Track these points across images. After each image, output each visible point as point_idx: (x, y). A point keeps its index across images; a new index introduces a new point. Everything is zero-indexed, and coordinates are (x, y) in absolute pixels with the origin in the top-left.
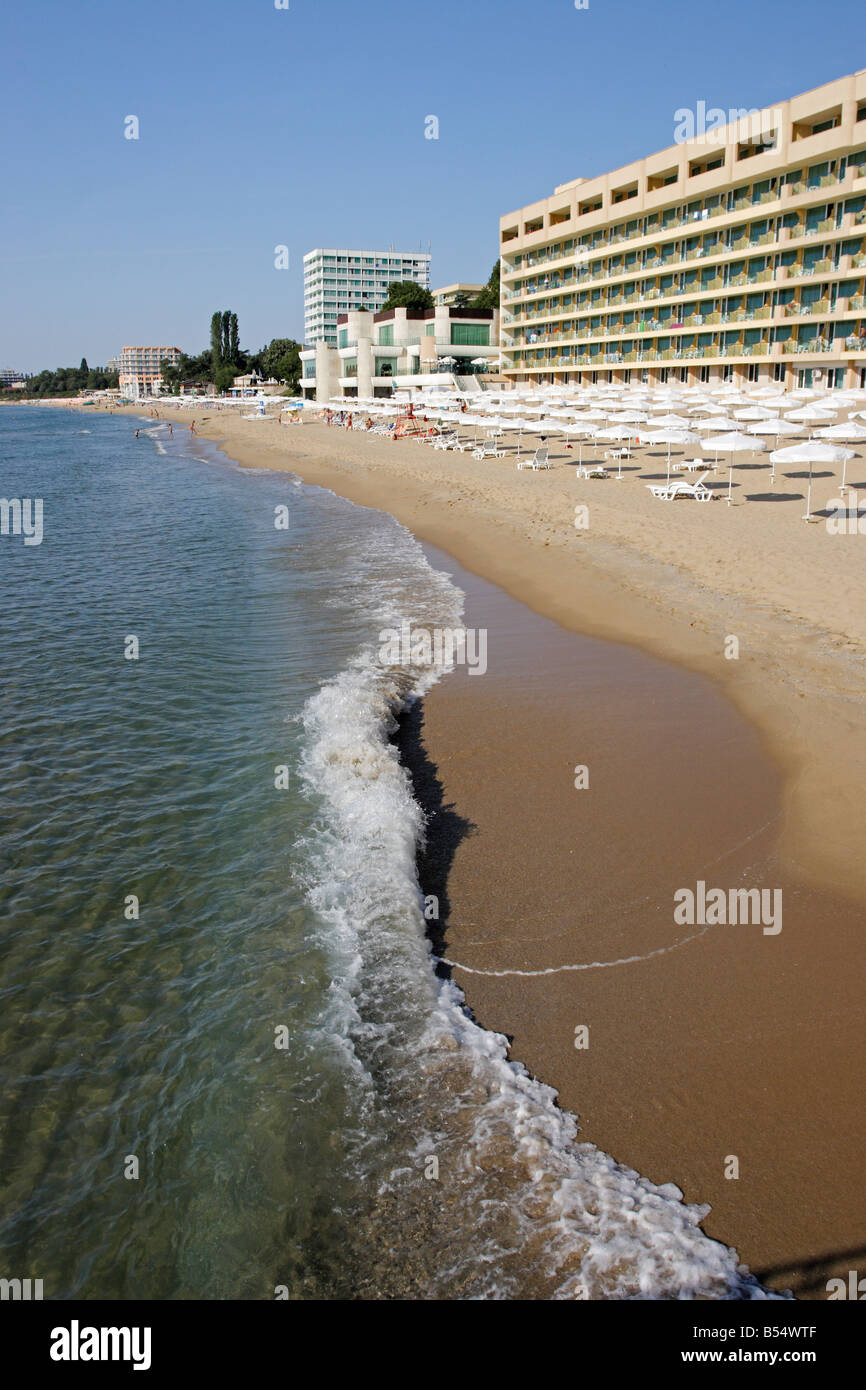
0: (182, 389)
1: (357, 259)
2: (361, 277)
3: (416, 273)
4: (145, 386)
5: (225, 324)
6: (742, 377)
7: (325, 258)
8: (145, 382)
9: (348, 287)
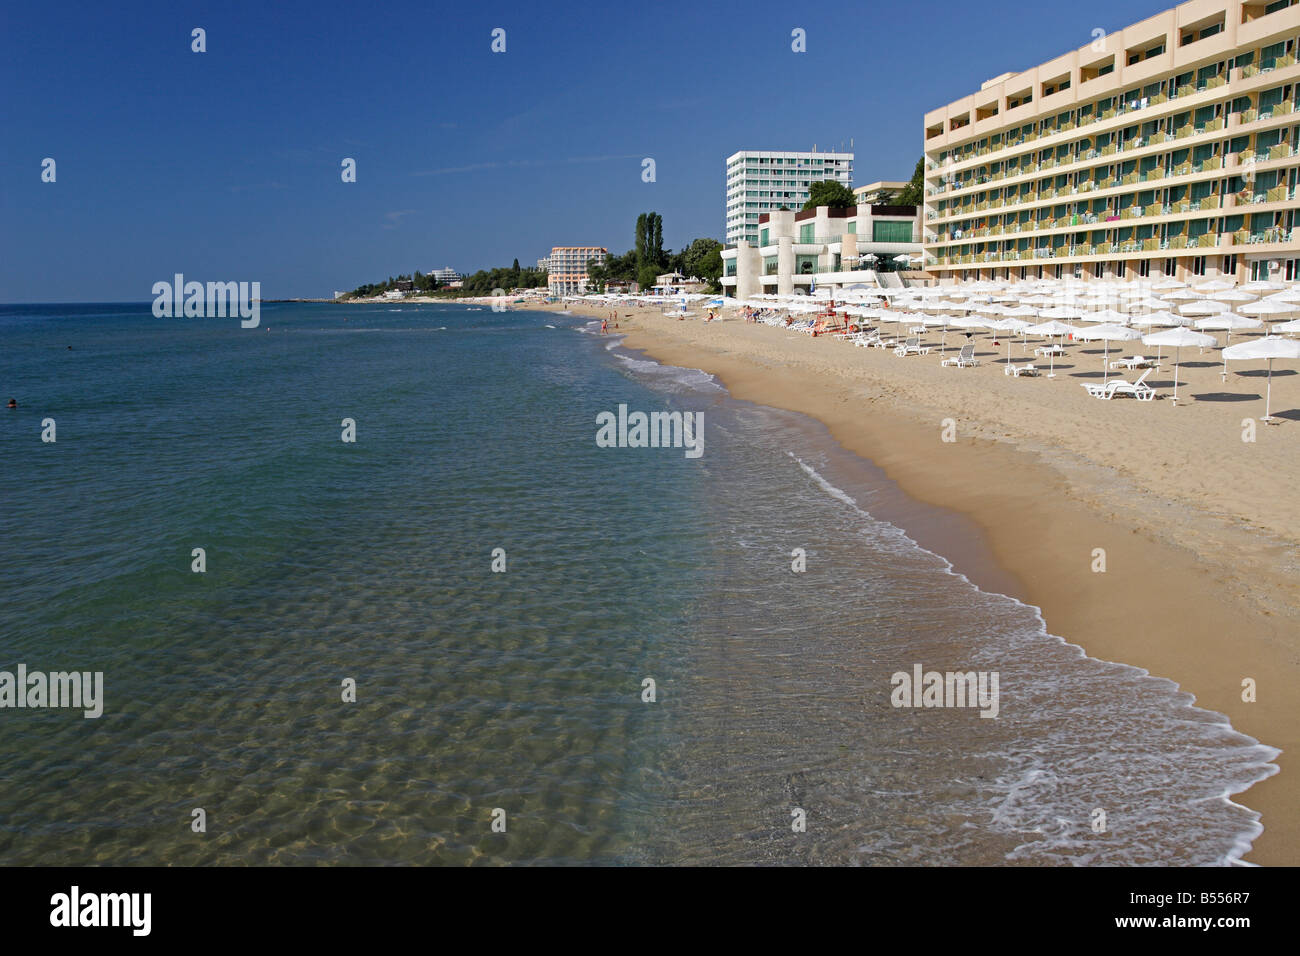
0: (607, 288)
1: (780, 161)
2: (783, 177)
3: (838, 173)
4: (572, 284)
5: (650, 225)
6: (1187, 270)
7: (748, 160)
8: (572, 281)
9: (770, 188)
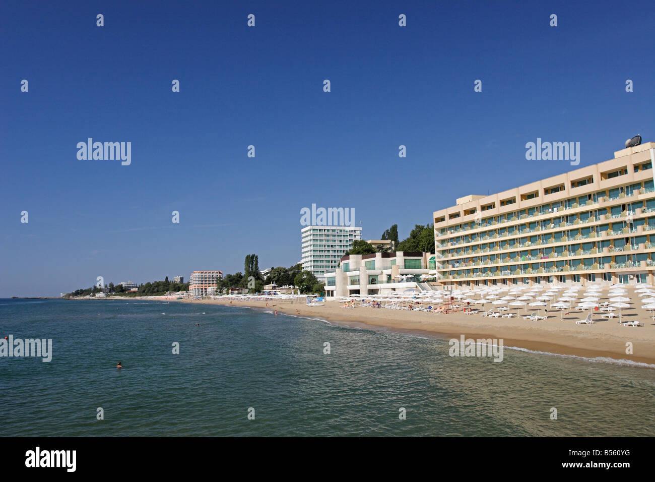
0: (230, 291)
1: (328, 230)
2: (330, 238)
3: (355, 236)
4: (204, 290)
5: (252, 260)
6: (585, 279)
7: (314, 230)
8: (204, 288)
9: (324, 243)
